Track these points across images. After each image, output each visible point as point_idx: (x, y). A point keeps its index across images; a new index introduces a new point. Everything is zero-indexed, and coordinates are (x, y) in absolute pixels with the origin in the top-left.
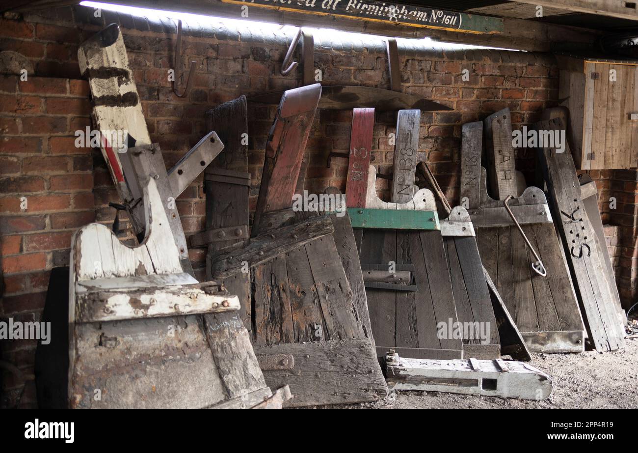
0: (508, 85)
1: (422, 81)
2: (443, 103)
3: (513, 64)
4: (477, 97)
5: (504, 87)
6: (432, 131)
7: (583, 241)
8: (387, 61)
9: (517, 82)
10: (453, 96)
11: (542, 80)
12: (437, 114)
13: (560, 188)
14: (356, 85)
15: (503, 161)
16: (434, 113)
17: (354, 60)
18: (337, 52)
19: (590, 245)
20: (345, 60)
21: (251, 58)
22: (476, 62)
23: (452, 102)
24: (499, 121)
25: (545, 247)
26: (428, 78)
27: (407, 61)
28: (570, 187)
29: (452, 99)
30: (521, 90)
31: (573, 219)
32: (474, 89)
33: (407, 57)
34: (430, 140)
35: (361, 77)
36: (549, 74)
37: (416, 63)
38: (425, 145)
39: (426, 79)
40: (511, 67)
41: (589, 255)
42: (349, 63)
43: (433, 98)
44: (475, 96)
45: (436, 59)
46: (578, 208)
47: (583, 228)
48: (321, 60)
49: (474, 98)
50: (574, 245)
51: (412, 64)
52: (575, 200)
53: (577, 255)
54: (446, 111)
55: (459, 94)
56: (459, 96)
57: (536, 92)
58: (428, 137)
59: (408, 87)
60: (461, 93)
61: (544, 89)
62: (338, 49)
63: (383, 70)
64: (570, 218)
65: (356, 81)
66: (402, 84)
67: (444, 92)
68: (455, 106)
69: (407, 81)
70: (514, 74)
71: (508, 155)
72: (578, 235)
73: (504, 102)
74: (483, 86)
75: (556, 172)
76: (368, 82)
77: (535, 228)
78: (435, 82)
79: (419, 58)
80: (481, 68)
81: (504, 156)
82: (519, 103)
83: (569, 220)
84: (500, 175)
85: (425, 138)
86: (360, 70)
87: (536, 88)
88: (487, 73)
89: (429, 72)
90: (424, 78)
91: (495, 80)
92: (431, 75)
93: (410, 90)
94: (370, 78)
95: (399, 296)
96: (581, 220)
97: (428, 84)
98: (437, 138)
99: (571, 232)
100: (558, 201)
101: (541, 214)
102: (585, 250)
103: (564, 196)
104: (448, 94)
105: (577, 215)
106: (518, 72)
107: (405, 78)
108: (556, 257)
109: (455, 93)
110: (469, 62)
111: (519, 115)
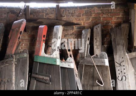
0: (105, 16)
1: (69, 16)
2: (78, 23)
3: (107, 8)
4: (92, 20)
5: (103, 16)
6: (74, 32)
7: (124, 74)
8: (56, 11)
9: (109, 14)
10: (81, 21)
11: (121, 13)
12: (76, 26)
13: (117, 53)
14: (46, 19)
15: (96, 42)
16: (74, 26)
17: (44, 12)
18: (38, 10)
19: (126, 76)
20: (41, 12)
21: (10, 13)
22: (91, 9)
23: (82, 23)
24: (96, 28)
25: (105, 75)
26: (72, 15)
27: (64, 10)
28: (121, 52)
29: (81, 22)
30: (111, 17)
31: (120, 65)
32: (90, 18)
33: (63, 9)
34: (73, 35)
35: (47, 16)
36: (124, 11)
37: (67, 11)
38: (71, 36)
39: (71, 16)
40: (106, 9)
41: (125, 80)
42: (43, 13)
43: (74, 21)
44: (91, 20)
45: (75, 9)
46: (123, 61)
47: (124, 69)
48: (33, 12)
49: (90, 21)
50: (119, 75)
51: (66, 11)
52: (123, 58)
53: (120, 79)
54: (79, 26)
55: (84, 20)
56: (84, 21)
57: (118, 18)
58: (72, 34)
59: (64, 19)
60: (85, 19)
61: (122, 16)
62: (39, 9)
63: (55, 14)
64: (119, 64)
65: (46, 18)
66: (62, 18)
67: (78, 20)
68: (82, 24)
69: (64, 17)
70: (108, 12)
71: (99, 40)
72: (121, 72)
73: (103, 22)
74: (94, 17)
75: (116, 47)
76: (50, 18)
77: (102, 67)
78: (74, 16)
79: (68, 9)
80: (93, 11)
81: (97, 40)
82: (110, 22)
83: (119, 65)
84: (95, 47)
85: (71, 34)
86: (47, 14)
87: (118, 16)
88: (96, 12)
89: (72, 13)
90: (70, 15)
91: (99, 15)
92: (73, 14)
93: (65, 20)
94: (51, 16)
95: (46, 85)
96: (124, 66)
97: (72, 17)
98: (76, 34)
99: (119, 70)
100: (115, 58)
101: (103, 62)
102: (124, 78)
103: (118, 56)
104: (79, 20)
105: (122, 64)
106: (109, 11)
107: (63, 16)
108: (108, 79)
109: (82, 20)
110: (88, 9)
111: (110, 26)
